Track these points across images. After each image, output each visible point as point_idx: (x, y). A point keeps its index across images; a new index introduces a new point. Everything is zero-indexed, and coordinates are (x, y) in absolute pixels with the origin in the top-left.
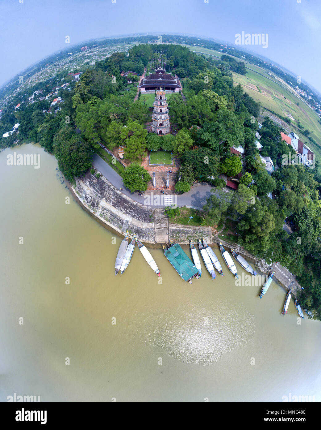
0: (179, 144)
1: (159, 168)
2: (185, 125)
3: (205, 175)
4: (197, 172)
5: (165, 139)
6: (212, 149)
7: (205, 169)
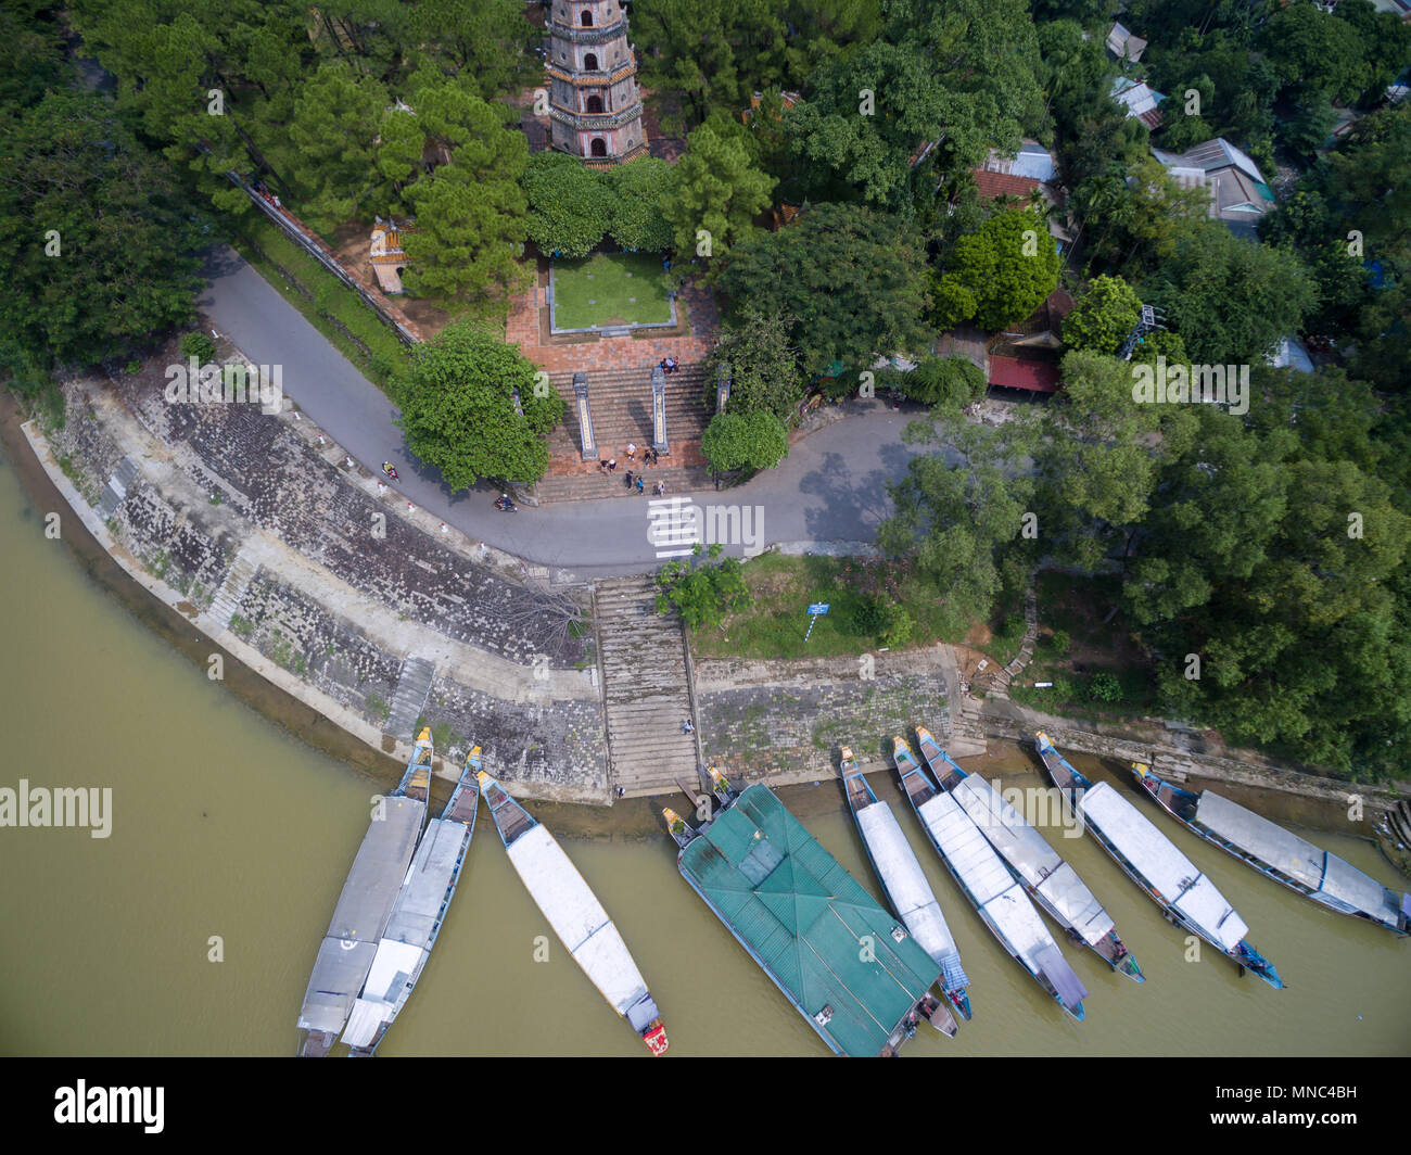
0: (699, 206)
1: (606, 352)
2: (721, 94)
3: (857, 354)
4: (813, 347)
5: (622, 187)
6: (875, 205)
7: (856, 323)
